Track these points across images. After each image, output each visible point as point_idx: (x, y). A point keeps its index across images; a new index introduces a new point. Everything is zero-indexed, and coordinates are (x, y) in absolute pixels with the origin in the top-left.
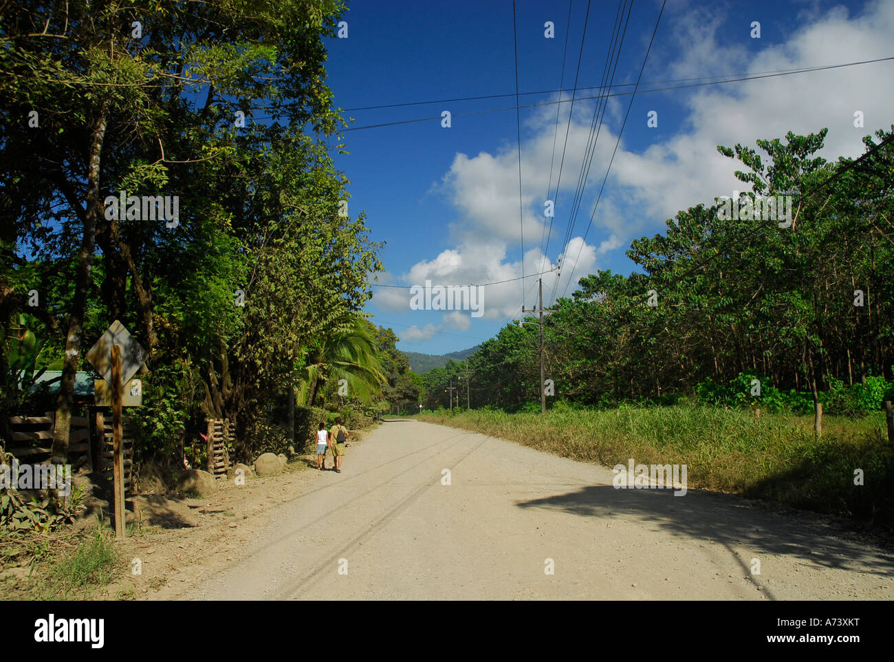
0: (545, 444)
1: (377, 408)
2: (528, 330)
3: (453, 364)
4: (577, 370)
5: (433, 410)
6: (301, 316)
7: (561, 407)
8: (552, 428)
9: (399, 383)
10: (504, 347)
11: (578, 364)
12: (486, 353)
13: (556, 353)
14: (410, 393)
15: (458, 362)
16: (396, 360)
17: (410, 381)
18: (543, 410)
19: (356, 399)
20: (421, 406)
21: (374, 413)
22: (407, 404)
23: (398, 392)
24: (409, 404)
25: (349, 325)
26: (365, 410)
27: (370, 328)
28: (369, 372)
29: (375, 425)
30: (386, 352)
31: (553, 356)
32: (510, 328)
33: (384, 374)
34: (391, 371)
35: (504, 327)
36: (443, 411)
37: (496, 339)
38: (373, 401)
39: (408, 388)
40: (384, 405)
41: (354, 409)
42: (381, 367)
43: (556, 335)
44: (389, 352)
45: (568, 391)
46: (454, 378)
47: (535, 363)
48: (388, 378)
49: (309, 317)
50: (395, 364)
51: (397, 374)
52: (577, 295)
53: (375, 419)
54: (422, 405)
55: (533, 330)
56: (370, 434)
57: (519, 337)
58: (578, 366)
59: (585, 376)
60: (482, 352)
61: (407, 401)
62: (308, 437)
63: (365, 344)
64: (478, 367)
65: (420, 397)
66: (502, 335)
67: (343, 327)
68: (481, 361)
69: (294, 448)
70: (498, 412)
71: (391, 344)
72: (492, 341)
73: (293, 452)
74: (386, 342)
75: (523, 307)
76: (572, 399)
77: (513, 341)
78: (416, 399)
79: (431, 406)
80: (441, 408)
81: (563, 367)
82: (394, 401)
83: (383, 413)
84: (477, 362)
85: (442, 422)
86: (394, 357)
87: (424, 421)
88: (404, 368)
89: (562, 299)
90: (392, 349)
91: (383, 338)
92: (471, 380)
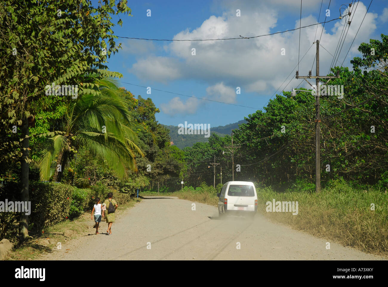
0: (324, 229)
1: (134, 184)
2: (300, 102)
3: (217, 139)
4: (354, 146)
5: (195, 186)
6: (27, 69)
7: (339, 186)
8: (331, 211)
9: (159, 158)
10: (272, 120)
11: (355, 139)
12: (252, 127)
13: (330, 126)
14: (171, 168)
15: (222, 136)
16: (156, 132)
17: (171, 155)
18: (318, 188)
19: (110, 174)
20: (182, 183)
21: (132, 190)
22: (168, 180)
23: (157, 167)
24: (170, 179)
25: (93, 85)
26: (121, 186)
27: (128, 97)
28: (121, 144)
29: (132, 202)
30: (144, 124)
31: (327, 130)
32: (279, 99)
33: (142, 148)
34: (150, 145)
35: (273, 99)
36: (205, 188)
37: (264, 111)
38: (130, 176)
39: (169, 163)
40: (142, 181)
41: (108, 185)
42: (139, 140)
43: (332, 107)
44: (148, 124)
45: (343, 169)
46: (219, 154)
47: (307, 137)
48: (147, 152)
49: (35, 70)
50: (155, 136)
51: (156, 148)
52: (356, 62)
53: (133, 196)
54: (184, 181)
55: (305, 102)
56: (125, 212)
57: (288, 109)
58: (355, 141)
59: (363, 153)
60: (248, 126)
61: (168, 177)
62: (48, 217)
63: (118, 112)
64: (243, 141)
65: (181, 173)
66: (270, 107)
67: (86, 87)
68: (247, 135)
69: (28, 230)
70: (266, 190)
71: (151, 115)
72: (259, 113)
73: (26, 235)
74: (145, 113)
75: (297, 73)
76: (347, 177)
77: (282, 113)
78: (177, 175)
79: (193, 183)
80: (204, 185)
81: (338, 143)
82: (153, 177)
83: (143, 189)
84: (243, 135)
85: (205, 200)
86: (153, 129)
87: (185, 198)
88: (164, 141)
89: (338, 69)
90: (151, 121)
91: (142, 109)
92: (235, 155)
